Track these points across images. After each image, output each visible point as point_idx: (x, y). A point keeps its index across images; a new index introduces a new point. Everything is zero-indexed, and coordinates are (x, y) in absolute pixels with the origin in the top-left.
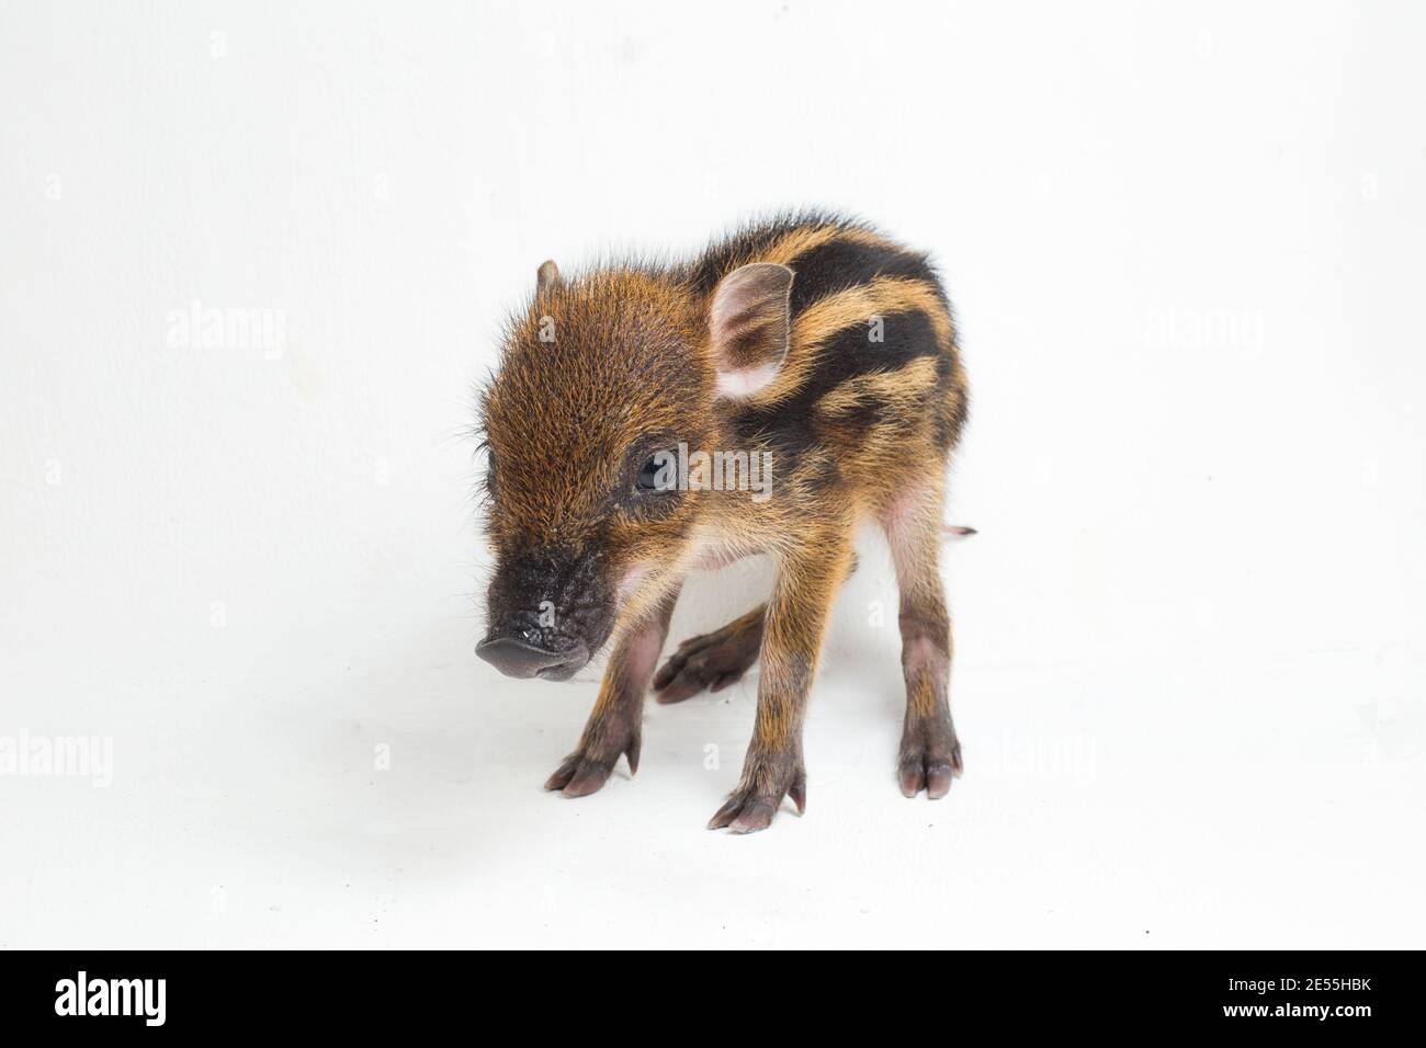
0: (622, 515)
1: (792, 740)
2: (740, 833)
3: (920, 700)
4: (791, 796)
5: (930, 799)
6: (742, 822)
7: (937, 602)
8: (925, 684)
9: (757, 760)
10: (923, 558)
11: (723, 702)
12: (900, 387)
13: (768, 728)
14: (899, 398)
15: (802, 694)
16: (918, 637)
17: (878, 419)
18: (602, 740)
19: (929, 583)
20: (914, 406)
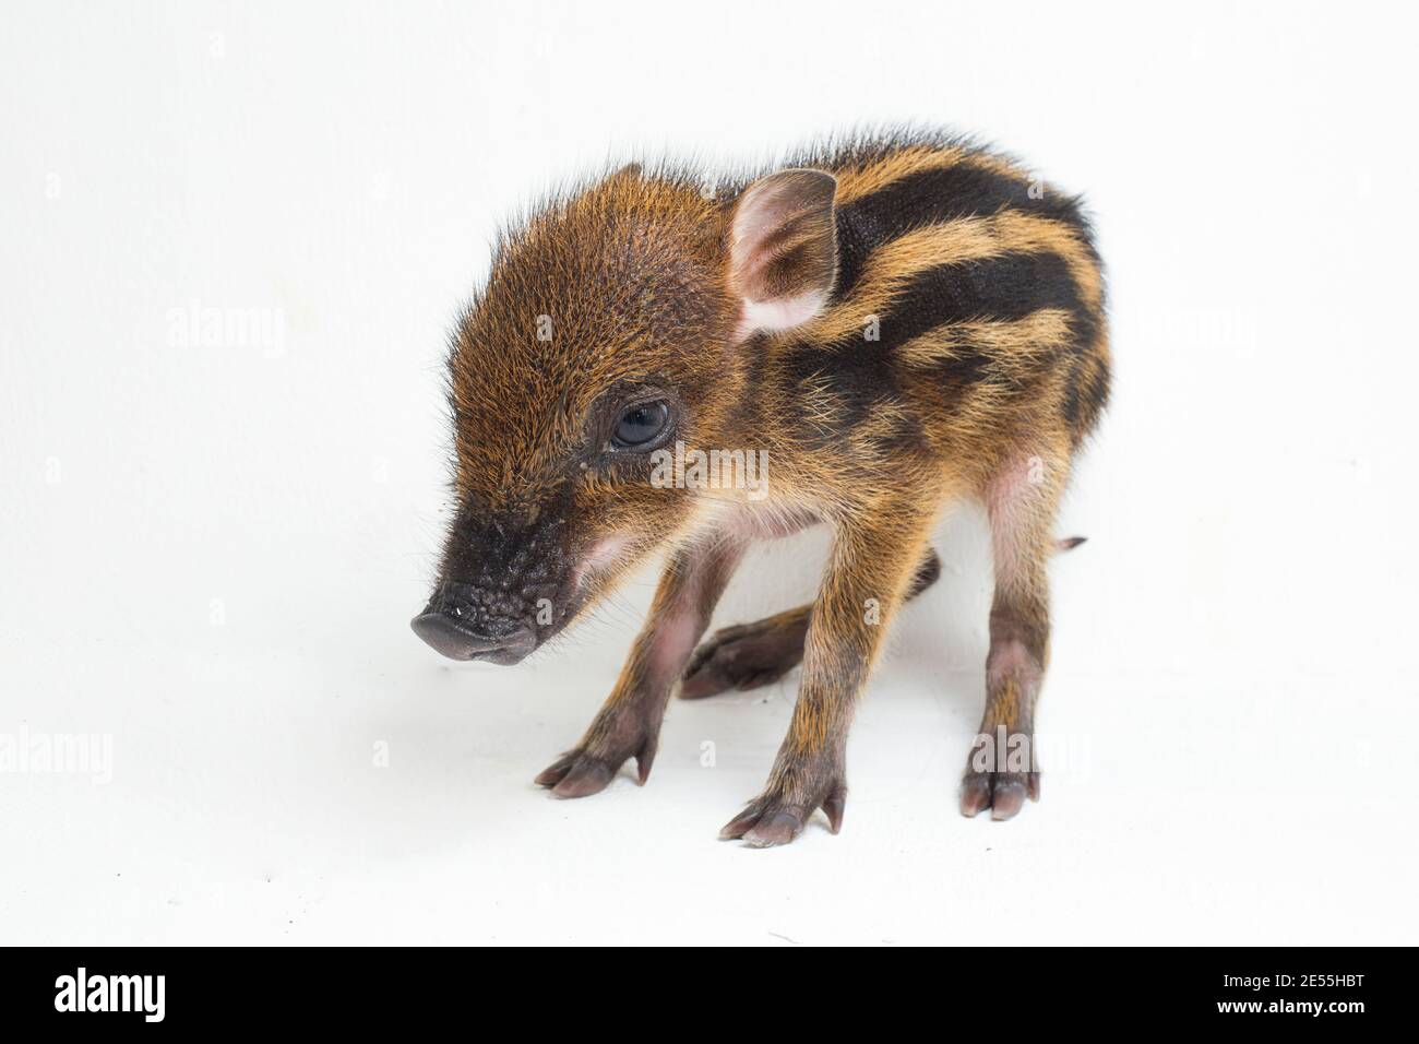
0: (592, 476)
1: (833, 743)
2: (755, 847)
3: (1000, 710)
4: (824, 810)
5: (995, 820)
6: (757, 833)
7: (1038, 603)
8: (1009, 693)
9: (787, 762)
10: (1029, 550)
11: (760, 700)
12: (1013, 341)
13: (804, 727)
14: (1009, 354)
15: (850, 690)
16: (1009, 639)
17: (980, 377)
18: (609, 734)
19: (1032, 581)
20: (1027, 365)
